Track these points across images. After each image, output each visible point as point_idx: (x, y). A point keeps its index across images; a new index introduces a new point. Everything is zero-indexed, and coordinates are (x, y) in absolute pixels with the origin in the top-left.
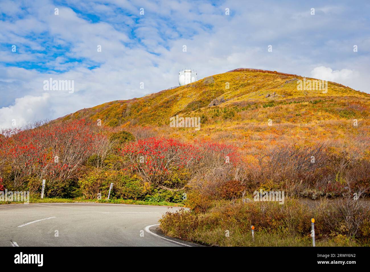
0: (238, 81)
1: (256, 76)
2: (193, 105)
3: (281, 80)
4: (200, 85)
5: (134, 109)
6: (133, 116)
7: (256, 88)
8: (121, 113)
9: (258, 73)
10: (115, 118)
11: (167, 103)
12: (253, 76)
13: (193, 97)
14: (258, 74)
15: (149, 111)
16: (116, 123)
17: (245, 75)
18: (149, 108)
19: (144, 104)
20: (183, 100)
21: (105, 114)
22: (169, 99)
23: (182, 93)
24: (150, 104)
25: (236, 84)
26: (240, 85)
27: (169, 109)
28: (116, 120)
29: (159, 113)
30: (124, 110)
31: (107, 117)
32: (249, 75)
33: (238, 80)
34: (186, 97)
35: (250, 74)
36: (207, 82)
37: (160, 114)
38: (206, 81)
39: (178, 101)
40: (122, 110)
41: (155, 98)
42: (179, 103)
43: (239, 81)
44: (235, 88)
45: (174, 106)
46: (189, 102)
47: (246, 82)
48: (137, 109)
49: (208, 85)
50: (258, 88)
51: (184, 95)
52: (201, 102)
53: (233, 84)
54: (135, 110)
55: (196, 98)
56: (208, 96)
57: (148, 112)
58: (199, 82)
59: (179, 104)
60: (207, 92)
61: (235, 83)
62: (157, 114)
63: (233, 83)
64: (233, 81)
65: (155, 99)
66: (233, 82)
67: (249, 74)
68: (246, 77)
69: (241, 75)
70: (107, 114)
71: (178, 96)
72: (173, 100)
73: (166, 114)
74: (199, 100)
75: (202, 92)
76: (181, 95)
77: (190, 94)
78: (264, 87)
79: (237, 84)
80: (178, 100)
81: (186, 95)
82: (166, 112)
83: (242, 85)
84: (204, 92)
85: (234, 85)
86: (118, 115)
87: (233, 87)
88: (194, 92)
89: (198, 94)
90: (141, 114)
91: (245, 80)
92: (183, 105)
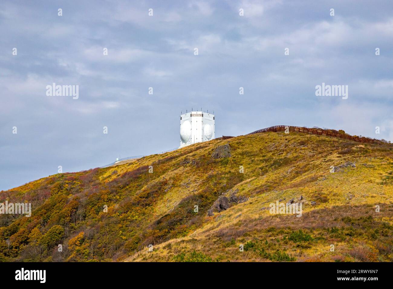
0: (271, 153)
1: (303, 143)
2: (188, 202)
3: (338, 157)
4: (206, 161)
5: (90, 206)
6: (89, 221)
7: (294, 172)
8: (69, 215)
9: (308, 136)
10: (58, 223)
11: (147, 198)
12: (299, 143)
13: (191, 185)
14: (307, 138)
15: (115, 213)
16: (60, 234)
17: (286, 139)
18: (117, 206)
19: (109, 196)
20: (174, 191)
21: (41, 215)
22: (151, 189)
23: (174, 179)
24: (118, 197)
25: (266, 161)
26: (272, 162)
27: (150, 208)
28: (60, 227)
29: (133, 216)
30: (74, 208)
31: (45, 222)
32: (292, 141)
33: (271, 151)
34: (180, 186)
35: (295, 138)
36: (218, 155)
37: (135, 218)
38: (217, 153)
39: (165, 193)
40: (70, 208)
41: (128, 185)
42: (167, 196)
43: (273, 154)
44: (263, 170)
45: (159, 202)
46: (184, 197)
47: (283, 156)
48: (96, 206)
49: (218, 162)
50: (297, 173)
51: (177, 181)
52: (202, 197)
53: (261, 160)
54: (93, 209)
55: (196, 189)
56: (215, 184)
57: (114, 215)
58: (204, 156)
59: (167, 198)
60: (216, 176)
61: (265, 158)
62: (129, 218)
63: (261, 158)
64: (262, 153)
65: (128, 187)
66: (261, 155)
67: (293, 139)
68: (286, 146)
69: (279, 140)
70: (45, 216)
71: (165, 183)
72: (157, 191)
73: (144, 218)
74: (199, 193)
75: (207, 177)
76: (172, 181)
77: (186, 180)
78: (305, 171)
79: (268, 160)
80: (165, 191)
81: (180, 181)
82: (144, 214)
83: (275, 162)
84: (210, 177)
85: (263, 162)
86: (64, 218)
87: (260, 166)
88: (194, 175)
89: (200, 181)
90: (103, 217)
91: (283, 151)
92: (173, 202)
